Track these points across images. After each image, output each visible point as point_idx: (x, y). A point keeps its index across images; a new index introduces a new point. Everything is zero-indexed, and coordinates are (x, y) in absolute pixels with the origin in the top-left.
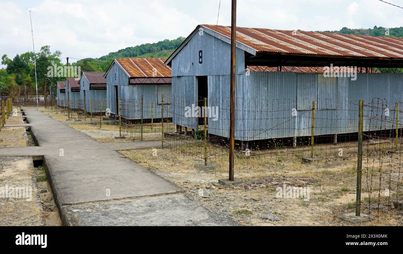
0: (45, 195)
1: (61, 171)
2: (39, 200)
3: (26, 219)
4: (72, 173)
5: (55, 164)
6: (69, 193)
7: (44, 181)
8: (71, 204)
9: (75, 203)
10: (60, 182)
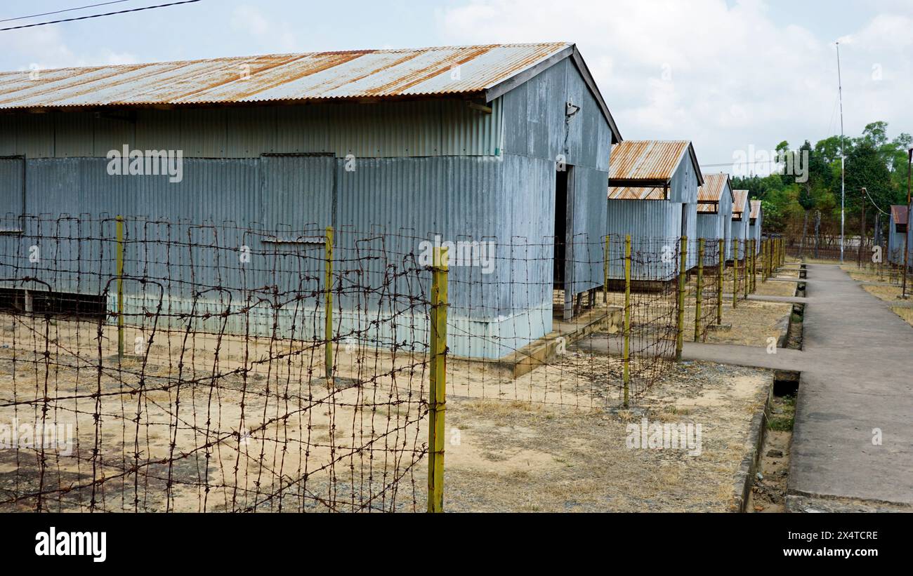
0: (774, 463)
1: (823, 415)
2: (743, 470)
3: (696, 505)
4: (846, 422)
5: (817, 395)
6: (817, 467)
7: (787, 431)
8: (808, 495)
9: (819, 493)
10: (809, 437)
